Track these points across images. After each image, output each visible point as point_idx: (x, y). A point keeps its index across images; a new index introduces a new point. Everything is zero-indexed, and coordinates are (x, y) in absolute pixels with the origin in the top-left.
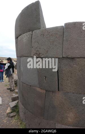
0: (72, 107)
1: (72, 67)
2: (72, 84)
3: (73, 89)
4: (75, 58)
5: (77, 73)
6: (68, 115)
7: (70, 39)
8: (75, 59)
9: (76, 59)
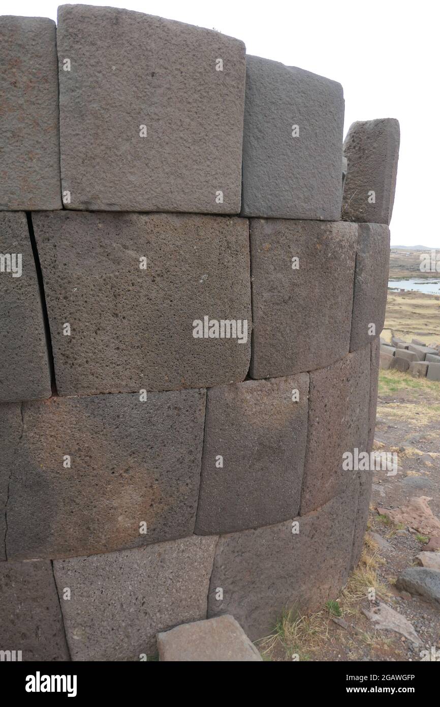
0: (131, 461)
1: (117, 262)
2: (122, 346)
3: (127, 373)
4: (128, 212)
5: (144, 292)
6: (115, 504)
7: (95, 106)
8: (127, 218)
9: (135, 217)
